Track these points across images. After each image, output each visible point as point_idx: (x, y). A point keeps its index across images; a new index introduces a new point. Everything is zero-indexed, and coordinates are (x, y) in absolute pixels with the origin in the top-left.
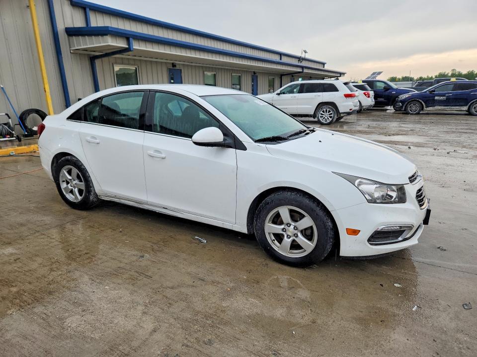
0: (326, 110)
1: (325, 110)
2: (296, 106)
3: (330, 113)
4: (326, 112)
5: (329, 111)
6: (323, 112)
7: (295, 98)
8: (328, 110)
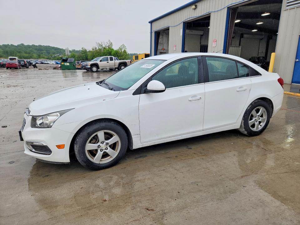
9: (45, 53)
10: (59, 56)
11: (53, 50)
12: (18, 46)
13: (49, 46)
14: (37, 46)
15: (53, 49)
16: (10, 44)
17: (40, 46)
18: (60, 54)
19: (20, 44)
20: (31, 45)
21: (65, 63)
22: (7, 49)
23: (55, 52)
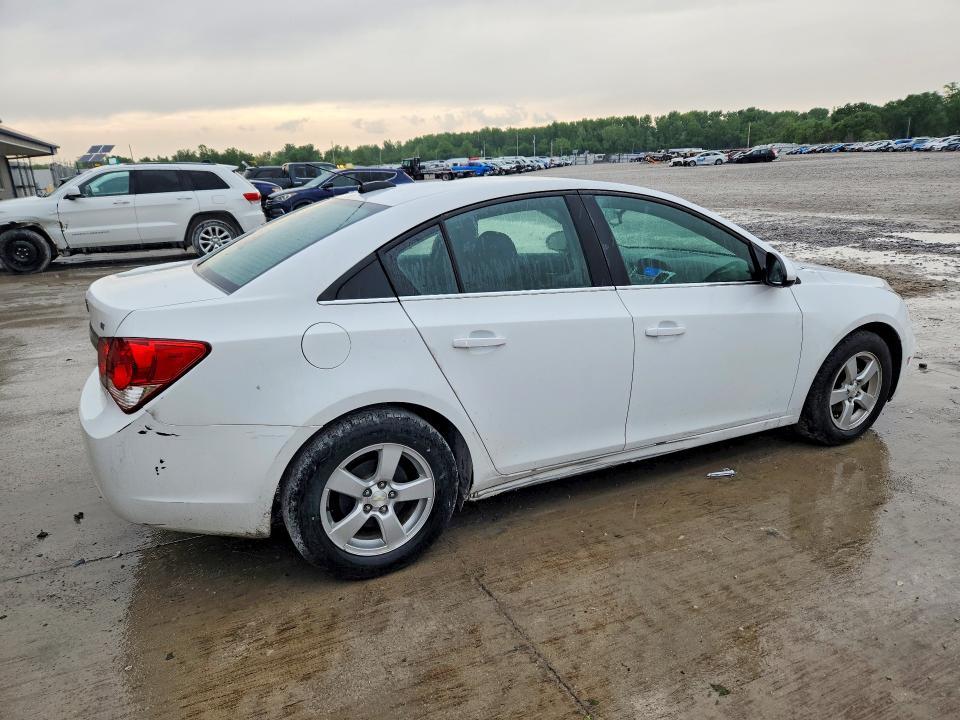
0: (214, 230)
1: (210, 229)
2: (134, 226)
3: (222, 235)
4: (215, 234)
5: (221, 232)
6: (207, 233)
7: (126, 205)
8: (217, 228)
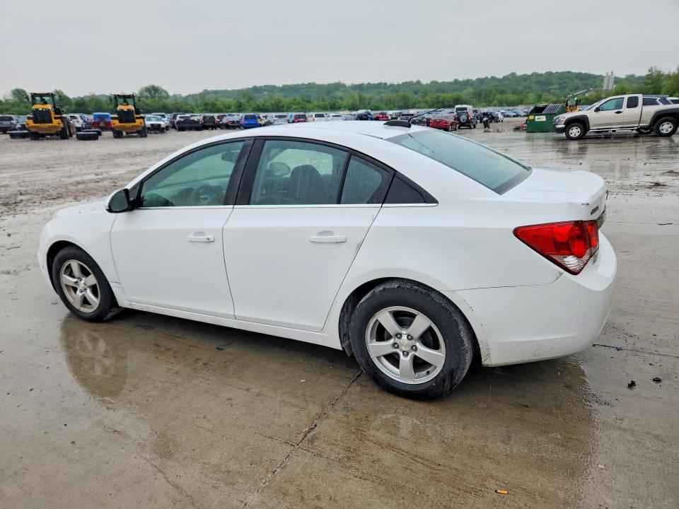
9: (556, 89)
10: (584, 94)
11: (576, 81)
12: (505, 78)
13: (569, 72)
14: (542, 75)
15: (577, 78)
16: (489, 77)
17: (550, 74)
18: (589, 90)
19: (508, 74)
20: (529, 73)
21: (536, 117)
22: (484, 87)
23: (580, 84)
